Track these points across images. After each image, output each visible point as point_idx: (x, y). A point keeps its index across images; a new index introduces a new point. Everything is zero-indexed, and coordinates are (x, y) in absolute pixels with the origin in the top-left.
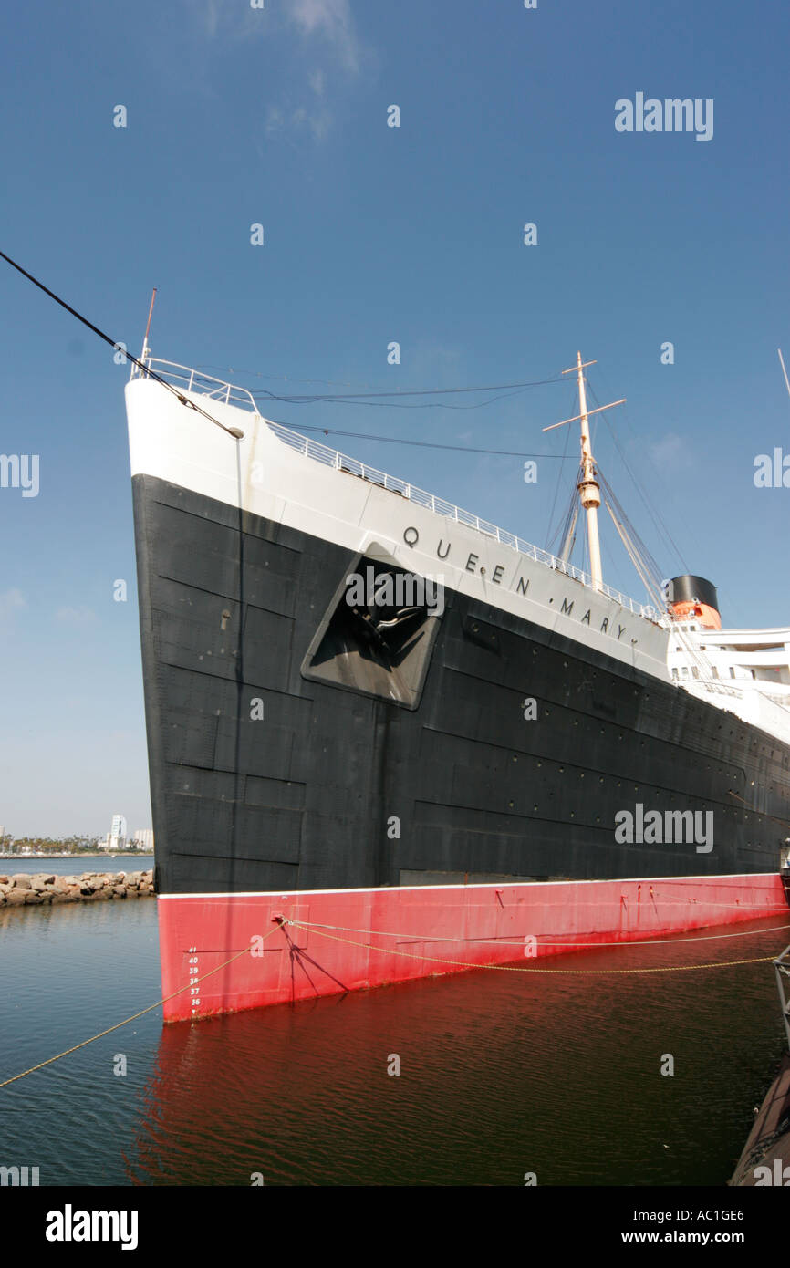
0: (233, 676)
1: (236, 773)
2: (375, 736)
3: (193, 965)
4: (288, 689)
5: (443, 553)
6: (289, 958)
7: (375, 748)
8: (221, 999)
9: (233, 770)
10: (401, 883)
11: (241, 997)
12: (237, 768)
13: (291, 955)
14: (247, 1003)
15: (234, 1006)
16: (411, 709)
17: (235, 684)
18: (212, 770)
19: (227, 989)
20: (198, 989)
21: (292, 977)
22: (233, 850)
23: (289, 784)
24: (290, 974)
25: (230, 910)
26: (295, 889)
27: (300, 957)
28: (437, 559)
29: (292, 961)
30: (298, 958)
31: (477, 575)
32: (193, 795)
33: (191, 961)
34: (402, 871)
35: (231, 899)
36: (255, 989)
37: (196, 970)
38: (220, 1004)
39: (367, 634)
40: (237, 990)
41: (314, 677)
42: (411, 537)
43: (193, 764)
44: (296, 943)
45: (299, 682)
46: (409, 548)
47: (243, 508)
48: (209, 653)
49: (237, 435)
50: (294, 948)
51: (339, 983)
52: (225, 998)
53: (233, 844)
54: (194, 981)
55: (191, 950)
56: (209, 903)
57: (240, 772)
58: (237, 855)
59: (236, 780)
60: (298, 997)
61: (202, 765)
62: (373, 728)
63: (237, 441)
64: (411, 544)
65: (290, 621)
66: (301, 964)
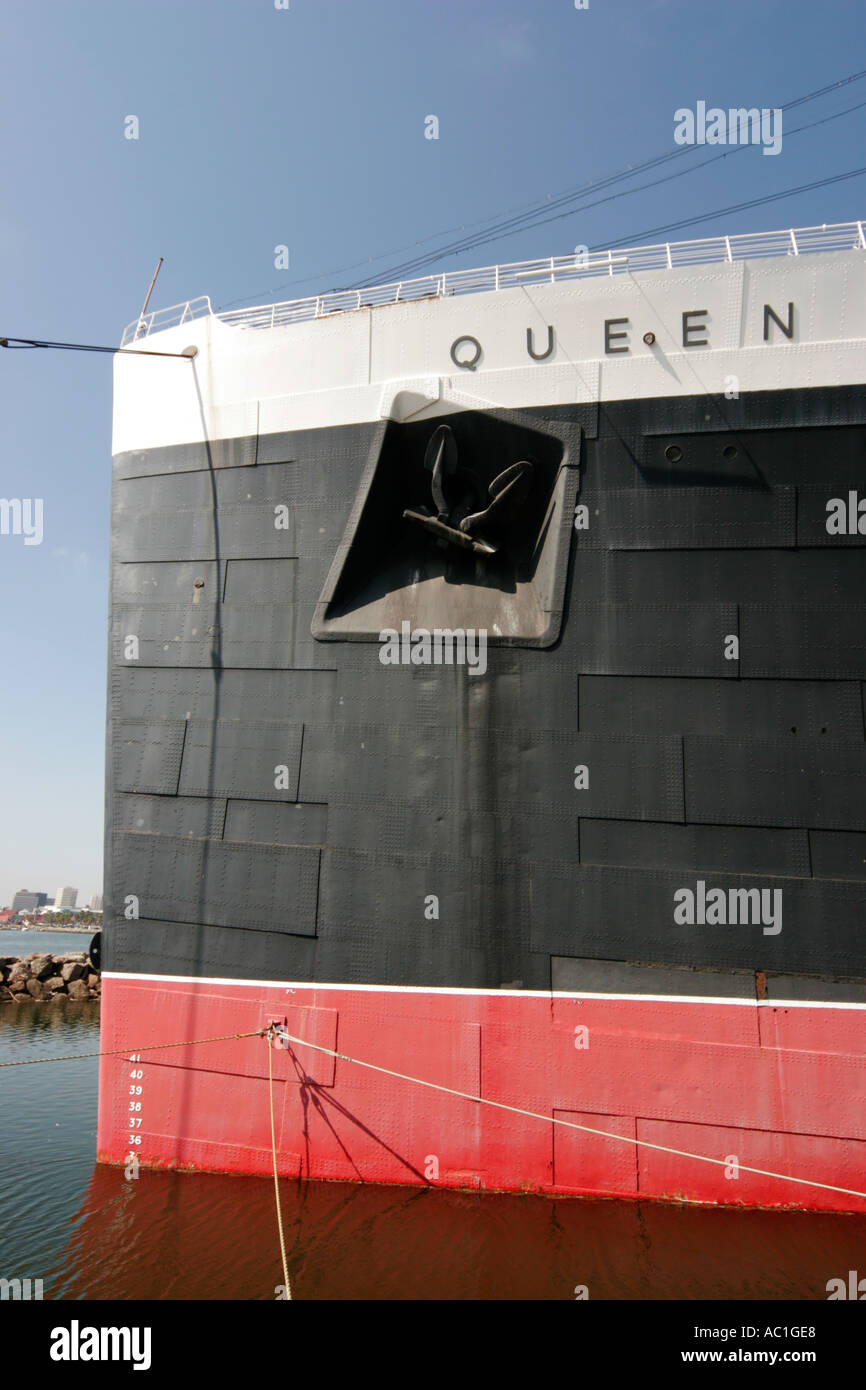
0: (207, 662)
1: (210, 798)
2: (466, 710)
3: (136, 1082)
4: (293, 660)
5: (541, 348)
6: (298, 1098)
7: (467, 729)
8: (174, 1145)
9: (205, 794)
10: (555, 981)
11: (208, 1149)
12: (211, 790)
13: (304, 1095)
14: (219, 1162)
15: (195, 1161)
16: (542, 645)
17: (211, 672)
18: (176, 796)
19: (184, 1130)
20: (140, 1120)
21: (306, 1134)
22: (201, 912)
23: (298, 806)
24: (302, 1128)
25: (193, 1003)
26: (311, 979)
27: (321, 1099)
28: (533, 365)
29: (306, 1105)
30: (316, 1102)
31: (640, 353)
32: (149, 832)
33: (133, 1075)
34: (555, 960)
35: (196, 987)
36: (235, 1141)
37: (140, 1090)
38: (172, 1153)
39: (440, 543)
40: (201, 1135)
41: (332, 634)
42: (467, 354)
43: (150, 791)
44: (311, 1074)
45: (311, 647)
46: (469, 373)
47: (210, 439)
48: (177, 639)
49: (190, 355)
50: (307, 1083)
51: (408, 1165)
52: (181, 1145)
53: (202, 902)
54: (136, 1106)
55: (133, 1058)
56: (165, 990)
57: (214, 795)
58: (209, 920)
59: (211, 806)
60: (318, 1172)
61: (160, 791)
62: (461, 693)
63: (193, 361)
64: (470, 366)
65: (290, 563)
66: (323, 1114)
